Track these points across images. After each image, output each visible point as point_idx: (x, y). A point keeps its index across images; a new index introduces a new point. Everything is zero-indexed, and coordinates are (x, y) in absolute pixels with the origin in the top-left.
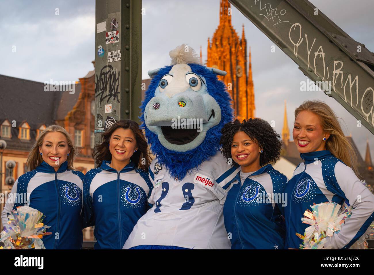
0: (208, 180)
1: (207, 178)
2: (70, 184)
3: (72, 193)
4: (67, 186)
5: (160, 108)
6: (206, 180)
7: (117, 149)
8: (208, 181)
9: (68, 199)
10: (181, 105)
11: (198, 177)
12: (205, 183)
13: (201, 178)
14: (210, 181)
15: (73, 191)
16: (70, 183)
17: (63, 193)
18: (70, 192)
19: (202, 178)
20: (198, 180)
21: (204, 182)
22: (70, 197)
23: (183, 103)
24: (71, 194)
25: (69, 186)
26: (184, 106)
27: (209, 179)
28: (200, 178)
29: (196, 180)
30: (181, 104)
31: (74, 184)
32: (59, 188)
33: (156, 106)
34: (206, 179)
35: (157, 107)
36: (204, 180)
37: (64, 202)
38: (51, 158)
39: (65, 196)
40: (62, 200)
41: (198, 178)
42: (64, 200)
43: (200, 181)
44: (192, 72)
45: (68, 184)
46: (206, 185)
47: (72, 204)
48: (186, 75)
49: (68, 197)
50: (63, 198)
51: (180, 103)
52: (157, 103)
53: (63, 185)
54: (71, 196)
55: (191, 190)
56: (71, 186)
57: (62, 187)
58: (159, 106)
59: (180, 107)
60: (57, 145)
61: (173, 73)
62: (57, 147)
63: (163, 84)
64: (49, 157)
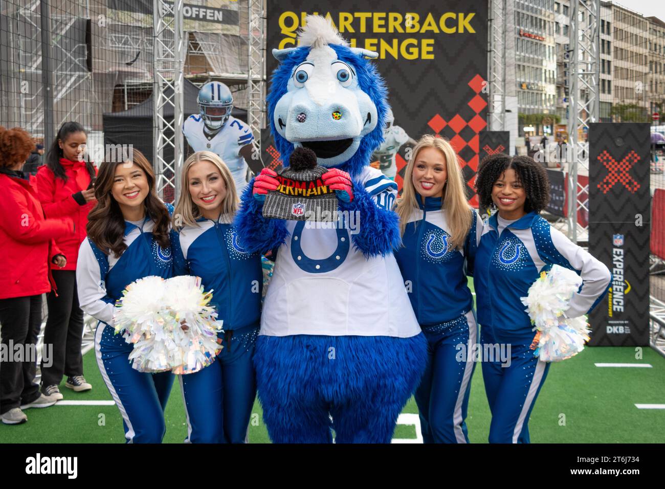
4: (234, 232)
5: (306, 121)
10: (336, 117)
17: (230, 244)
22: (241, 248)
23: (338, 115)
26: (339, 118)
32: (223, 235)
33: (301, 118)
35: (303, 120)
37: (233, 257)
38: (204, 199)
40: (229, 255)
42: (233, 254)
44: (338, 59)
48: (332, 64)
51: (335, 114)
52: (302, 114)
53: (228, 232)
57: (226, 235)
58: (305, 118)
59: (334, 120)
60: (207, 180)
61: (314, 60)
62: (208, 182)
63: (302, 78)
64: (202, 199)
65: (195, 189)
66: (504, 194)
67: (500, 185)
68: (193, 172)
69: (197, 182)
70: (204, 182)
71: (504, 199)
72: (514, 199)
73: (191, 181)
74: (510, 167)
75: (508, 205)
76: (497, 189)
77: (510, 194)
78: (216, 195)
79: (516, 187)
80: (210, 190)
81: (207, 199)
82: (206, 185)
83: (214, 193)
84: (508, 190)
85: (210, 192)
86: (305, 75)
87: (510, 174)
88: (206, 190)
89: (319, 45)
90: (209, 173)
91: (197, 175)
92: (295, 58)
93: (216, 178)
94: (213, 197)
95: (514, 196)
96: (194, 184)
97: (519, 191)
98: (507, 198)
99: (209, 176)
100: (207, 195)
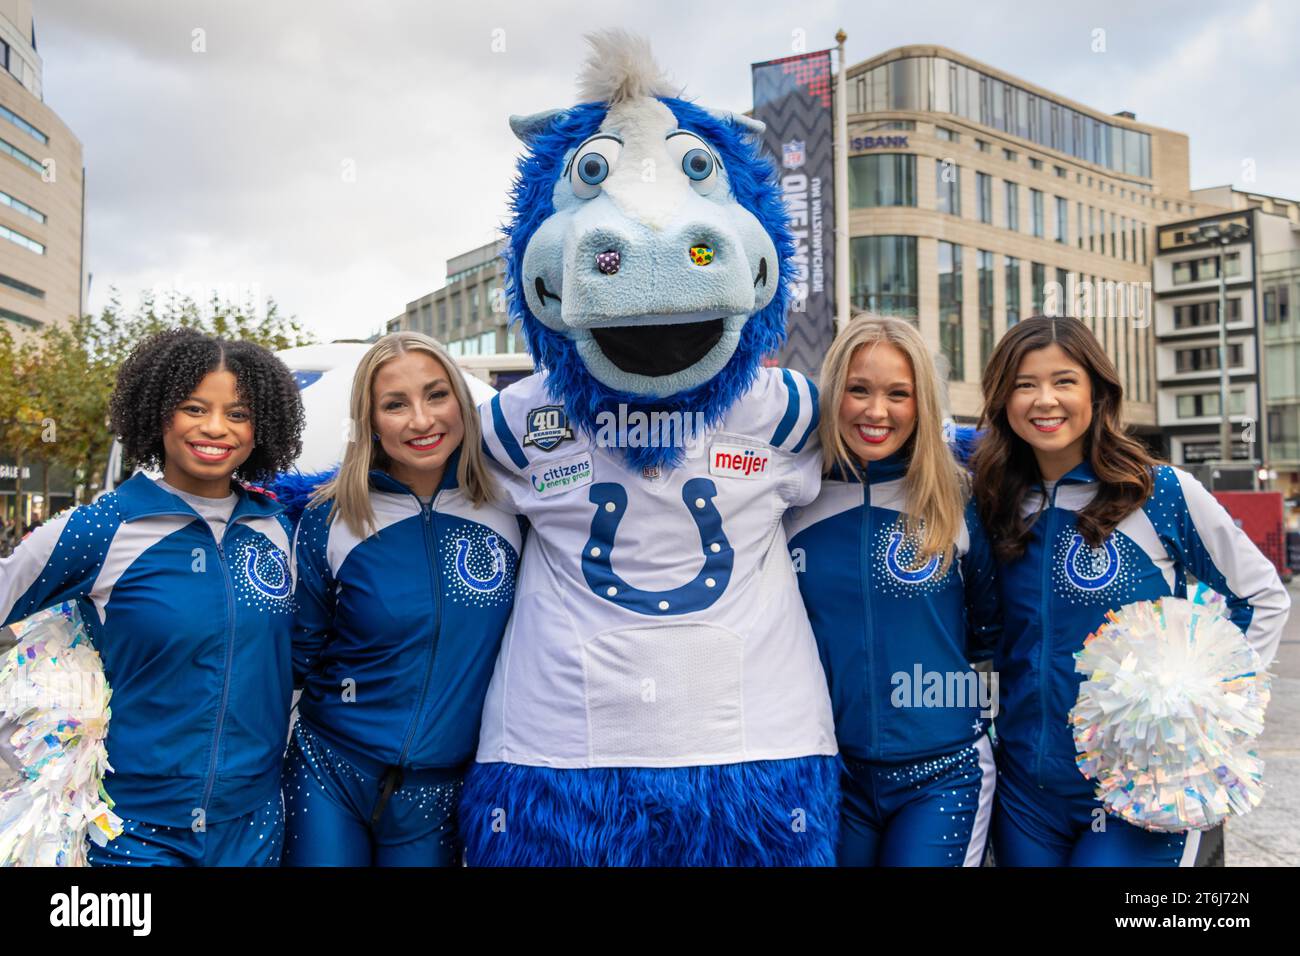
0: (749, 456)
1: (747, 453)
2: (472, 531)
3: (480, 561)
4: (463, 538)
5: (622, 271)
6: (746, 458)
7: (1036, 419)
8: (751, 459)
9: (466, 583)
10: (700, 260)
11: (718, 456)
12: (744, 468)
13: (728, 456)
14: (754, 457)
15: (482, 555)
16: (475, 525)
17: (450, 565)
18: (472, 560)
19: (733, 456)
20: (723, 466)
21: (741, 465)
22: (473, 577)
23: (706, 252)
24: (478, 567)
25: (472, 537)
26: (708, 261)
27: (752, 453)
28: (727, 459)
29: (717, 465)
30: (698, 255)
31: (486, 528)
34: (743, 456)
35: (614, 267)
36: (738, 459)
37: (453, 597)
38: (415, 443)
39: (458, 576)
41: (721, 458)
42: (453, 588)
43: (729, 467)
45: (468, 528)
46: (747, 473)
47: (479, 602)
49: (465, 579)
50: (450, 582)
51: (696, 250)
52: (610, 251)
53: (449, 534)
54: (475, 574)
55: (713, 500)
56: (477, 535)
57: (446, 541)
58: (618, 262)
59: (695, 267)
60: (423, 397)
61: (621, 130)
62: (425, 402)
63: (594, 171)
64: (409, 443)
65: (395, 420)
66: (206, 434)
67: (194, 409)
68: (390, 378)
69: (399, 402)
70: (417, 403)
71: (206, 446)
72: (229, 448)
73: (383, 400)
74: (222, 365)
75: (215, 462)
76: (185, 421)
77: (223, 436)
78: (442, 435)
79: (237, 417)
80: (433, 420)
81: (424, 442)
82: (422, 409)
83: (438, 429)
84: (216, 423)
85: (432, 426)
86: (601, 162)
87: (220, 385)
88: (422, 421)
89: (629, 96)
90: (429, 380)
91: (398, 386)
92: (570, 129)
93: (442, 394)
94: (437, 438)
95: (231, 441)
96: (392, 406)
97: (243, 429)
98: (212, 446)
99: (428, 387)
100: (422, 434)
